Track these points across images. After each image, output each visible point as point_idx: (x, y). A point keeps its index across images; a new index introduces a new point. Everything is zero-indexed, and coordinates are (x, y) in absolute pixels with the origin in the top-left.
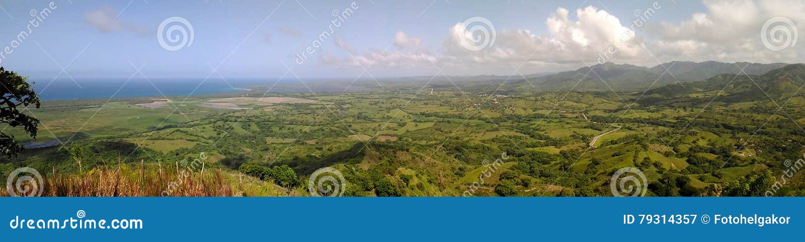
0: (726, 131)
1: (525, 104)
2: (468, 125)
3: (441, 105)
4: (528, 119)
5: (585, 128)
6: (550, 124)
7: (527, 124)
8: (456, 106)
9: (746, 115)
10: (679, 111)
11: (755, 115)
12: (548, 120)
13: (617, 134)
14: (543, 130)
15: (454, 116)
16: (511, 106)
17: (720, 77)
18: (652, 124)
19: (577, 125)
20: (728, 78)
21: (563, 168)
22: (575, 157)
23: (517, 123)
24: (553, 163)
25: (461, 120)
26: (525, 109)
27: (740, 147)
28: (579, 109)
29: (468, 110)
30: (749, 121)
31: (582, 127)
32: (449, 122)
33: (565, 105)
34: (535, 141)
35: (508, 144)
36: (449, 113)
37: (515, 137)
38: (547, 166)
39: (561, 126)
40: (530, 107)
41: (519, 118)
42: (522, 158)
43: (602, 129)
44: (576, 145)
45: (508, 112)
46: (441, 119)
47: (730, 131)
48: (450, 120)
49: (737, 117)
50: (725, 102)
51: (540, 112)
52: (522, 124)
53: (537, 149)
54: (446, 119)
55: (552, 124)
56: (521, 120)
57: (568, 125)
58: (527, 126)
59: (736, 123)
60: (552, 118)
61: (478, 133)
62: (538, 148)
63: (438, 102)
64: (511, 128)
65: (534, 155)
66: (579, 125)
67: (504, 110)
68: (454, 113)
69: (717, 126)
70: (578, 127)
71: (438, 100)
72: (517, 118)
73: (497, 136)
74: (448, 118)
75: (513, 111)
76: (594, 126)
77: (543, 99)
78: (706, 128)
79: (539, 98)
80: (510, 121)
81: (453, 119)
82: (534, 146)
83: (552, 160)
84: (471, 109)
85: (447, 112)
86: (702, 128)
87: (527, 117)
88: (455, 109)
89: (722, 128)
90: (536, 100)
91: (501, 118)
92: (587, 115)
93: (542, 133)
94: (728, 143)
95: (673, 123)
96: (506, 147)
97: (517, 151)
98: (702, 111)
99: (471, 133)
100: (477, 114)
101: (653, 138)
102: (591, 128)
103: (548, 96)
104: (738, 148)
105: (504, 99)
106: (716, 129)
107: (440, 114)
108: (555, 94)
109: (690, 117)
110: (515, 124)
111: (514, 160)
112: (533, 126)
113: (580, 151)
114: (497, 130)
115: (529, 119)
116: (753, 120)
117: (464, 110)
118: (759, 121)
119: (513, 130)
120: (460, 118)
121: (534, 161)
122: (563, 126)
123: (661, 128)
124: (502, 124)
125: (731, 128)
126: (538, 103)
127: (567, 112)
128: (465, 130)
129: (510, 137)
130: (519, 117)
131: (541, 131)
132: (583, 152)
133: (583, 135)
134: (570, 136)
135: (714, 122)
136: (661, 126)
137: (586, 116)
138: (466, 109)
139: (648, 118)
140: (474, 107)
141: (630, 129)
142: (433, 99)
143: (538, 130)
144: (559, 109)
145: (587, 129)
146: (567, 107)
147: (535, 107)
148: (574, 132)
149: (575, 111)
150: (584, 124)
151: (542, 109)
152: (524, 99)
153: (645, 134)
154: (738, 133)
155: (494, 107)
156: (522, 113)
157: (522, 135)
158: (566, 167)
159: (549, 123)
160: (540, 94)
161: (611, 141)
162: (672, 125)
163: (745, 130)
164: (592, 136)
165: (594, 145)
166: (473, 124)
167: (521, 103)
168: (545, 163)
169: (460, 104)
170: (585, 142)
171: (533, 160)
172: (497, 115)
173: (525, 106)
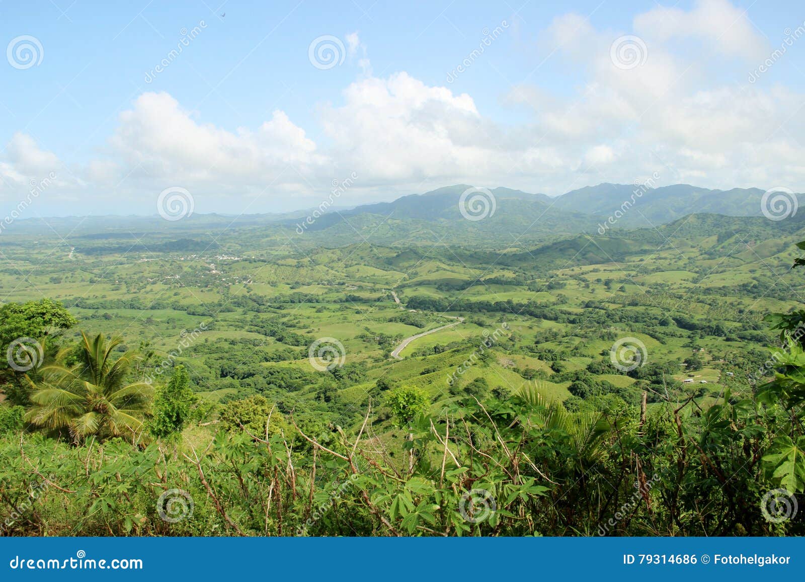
0: (678, 334)
1: (275, 273)
2: (149, 321)
3: (92, 282)
4: (275, 305)
5: (391, 321)
6: (320, 314)
7: (273, 315)
8: (126, 282)
9: (729, 299)
10: (593, 290)
11: (746, 300)
12: (319, 306)
13: (452, 332)
14: (305, 327)
15: (121, 304)
16: (245, 279)
17: (691, 219)
18: (532, 314)
19: (377, 316)
20: (709, 221)
21: (322, 395)
22: (354, 376)
23: (255, 313)
24: (307, 388)
25: (134, 313)
26: (273, 284)
27: (692, 365)
28: (387, 283)
29: (151, 290)
30: (732, 313)
31: (385, 320)
32: (106, 317)
33: (358, 275)
34: (281, 347)
35: (226, 355)
36: (109, 298)
37: (244, 341)
38: (293, 394)
39: (342, 317)
40: (286, 281)
41: (258, 303)
42: (247, 380)
43: (424, 323)
44: (365, 354)
45: (238, 290)
46: (90, 312)
47: (686, 333)
48: (109, 312)
49: (710, 304)
50: (696, 272)
51: (304, 290)
52: (264, 316)
53: (283, 364)
54: (102, 312)
55: (326, 314)
56: (262, 307)
57: (357, 315)
58: (273, 318)
59: (705, 317)
60: (328, 302)
61: (169, 336)
62: (287, 362)
63: (88, 276)
64: (239, 325)
65: (272, 374)
66: (381, 315)
67: (228, 288)
68: (120, 297)
69: (663, 323)
70: (378, 320)
71: (85, 270)
72: (255, 304)
73: (206, 341)
74: (105, 308)
75: (249, 290)
76: (408, 317)
77: (314, 262)
78: (639, 325)
79: (306, 260)
80: (240, 310)
81: (115, 311)
82: (280, 358)
83: (307, 382)
84: (159, 286)
85: (104, 297)
86: (631, 326)
87: (276, 300)
88: (124, 288)
89: (673, 327)
90: (299, 266)
91: (220, 305)
92: (401, 297)
93: (299, 332)
94: (673, 357)
95: (576, 314)
96: (220, 361)
97: (241, 369)
98: (643, 290)
99: (153, 338)
100: (170, 297)
101: (525, 343)
102: (402, 320)
103: (324, 258)
104: (688, 368)
105: (230, 264)
106: (660, 329)
107: (88, 302)
108: (338, 252)
109: (614, 303)
110: (250, 316)
111: (232, 386)
112: (285, 320)
113: (369, 365)
114: (210, 328)
115: (280, 304)
116: (741, 312)
117: (144, 290)
118: (751, 313)
119: (243, 327)
120: (132, 307)
121: (272, 386)
122: (345, 318)
123: (546, 324)
124: (221, 316)
125: (691, 327)
126: (303, 271)
127: (361, 288)
128: (142, 333)
129: (233, 343)
130: (259, 301)
131: (300, 328)
132: (373, 367)
133: (382, 334)
134: (356, 338)
135: (660, 313)
136: (551, 319)
137: (398, 297)
138: (149, 288)
139: (525, 302)
140: (165, 284)
141: (481, 324)
142: (71, 270)
143: (294, 326)
144: (343, 284)
145: (394, 323)
146: (362, 279)
147: (296, 279)
148: (367, 329)
149: (378, 286)
150: (390, 313)
151: (309, 284)
152: (275, 263)
153: (510, 335)
154: (702, 337)
155: (207, 283)
156: (266, 291)
157: (262, 337)
158: (328, 394)
159: (319, 311)
160: (309, 252)
161: (435, 348)
162: (572, 318)
163: (717, 331)
164: (400, 337)
165: (399, 355)
166: (159, 320)
167: (266, 272)
168: (291, 388)
169: (136, 277)
170: (382, 349)
171: (269, 384)
172: (212, 297)
173: (273, 278)
